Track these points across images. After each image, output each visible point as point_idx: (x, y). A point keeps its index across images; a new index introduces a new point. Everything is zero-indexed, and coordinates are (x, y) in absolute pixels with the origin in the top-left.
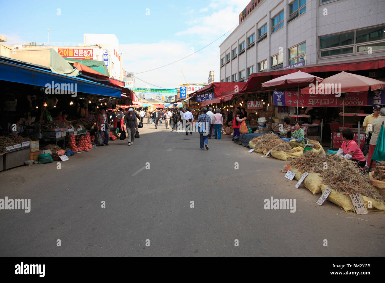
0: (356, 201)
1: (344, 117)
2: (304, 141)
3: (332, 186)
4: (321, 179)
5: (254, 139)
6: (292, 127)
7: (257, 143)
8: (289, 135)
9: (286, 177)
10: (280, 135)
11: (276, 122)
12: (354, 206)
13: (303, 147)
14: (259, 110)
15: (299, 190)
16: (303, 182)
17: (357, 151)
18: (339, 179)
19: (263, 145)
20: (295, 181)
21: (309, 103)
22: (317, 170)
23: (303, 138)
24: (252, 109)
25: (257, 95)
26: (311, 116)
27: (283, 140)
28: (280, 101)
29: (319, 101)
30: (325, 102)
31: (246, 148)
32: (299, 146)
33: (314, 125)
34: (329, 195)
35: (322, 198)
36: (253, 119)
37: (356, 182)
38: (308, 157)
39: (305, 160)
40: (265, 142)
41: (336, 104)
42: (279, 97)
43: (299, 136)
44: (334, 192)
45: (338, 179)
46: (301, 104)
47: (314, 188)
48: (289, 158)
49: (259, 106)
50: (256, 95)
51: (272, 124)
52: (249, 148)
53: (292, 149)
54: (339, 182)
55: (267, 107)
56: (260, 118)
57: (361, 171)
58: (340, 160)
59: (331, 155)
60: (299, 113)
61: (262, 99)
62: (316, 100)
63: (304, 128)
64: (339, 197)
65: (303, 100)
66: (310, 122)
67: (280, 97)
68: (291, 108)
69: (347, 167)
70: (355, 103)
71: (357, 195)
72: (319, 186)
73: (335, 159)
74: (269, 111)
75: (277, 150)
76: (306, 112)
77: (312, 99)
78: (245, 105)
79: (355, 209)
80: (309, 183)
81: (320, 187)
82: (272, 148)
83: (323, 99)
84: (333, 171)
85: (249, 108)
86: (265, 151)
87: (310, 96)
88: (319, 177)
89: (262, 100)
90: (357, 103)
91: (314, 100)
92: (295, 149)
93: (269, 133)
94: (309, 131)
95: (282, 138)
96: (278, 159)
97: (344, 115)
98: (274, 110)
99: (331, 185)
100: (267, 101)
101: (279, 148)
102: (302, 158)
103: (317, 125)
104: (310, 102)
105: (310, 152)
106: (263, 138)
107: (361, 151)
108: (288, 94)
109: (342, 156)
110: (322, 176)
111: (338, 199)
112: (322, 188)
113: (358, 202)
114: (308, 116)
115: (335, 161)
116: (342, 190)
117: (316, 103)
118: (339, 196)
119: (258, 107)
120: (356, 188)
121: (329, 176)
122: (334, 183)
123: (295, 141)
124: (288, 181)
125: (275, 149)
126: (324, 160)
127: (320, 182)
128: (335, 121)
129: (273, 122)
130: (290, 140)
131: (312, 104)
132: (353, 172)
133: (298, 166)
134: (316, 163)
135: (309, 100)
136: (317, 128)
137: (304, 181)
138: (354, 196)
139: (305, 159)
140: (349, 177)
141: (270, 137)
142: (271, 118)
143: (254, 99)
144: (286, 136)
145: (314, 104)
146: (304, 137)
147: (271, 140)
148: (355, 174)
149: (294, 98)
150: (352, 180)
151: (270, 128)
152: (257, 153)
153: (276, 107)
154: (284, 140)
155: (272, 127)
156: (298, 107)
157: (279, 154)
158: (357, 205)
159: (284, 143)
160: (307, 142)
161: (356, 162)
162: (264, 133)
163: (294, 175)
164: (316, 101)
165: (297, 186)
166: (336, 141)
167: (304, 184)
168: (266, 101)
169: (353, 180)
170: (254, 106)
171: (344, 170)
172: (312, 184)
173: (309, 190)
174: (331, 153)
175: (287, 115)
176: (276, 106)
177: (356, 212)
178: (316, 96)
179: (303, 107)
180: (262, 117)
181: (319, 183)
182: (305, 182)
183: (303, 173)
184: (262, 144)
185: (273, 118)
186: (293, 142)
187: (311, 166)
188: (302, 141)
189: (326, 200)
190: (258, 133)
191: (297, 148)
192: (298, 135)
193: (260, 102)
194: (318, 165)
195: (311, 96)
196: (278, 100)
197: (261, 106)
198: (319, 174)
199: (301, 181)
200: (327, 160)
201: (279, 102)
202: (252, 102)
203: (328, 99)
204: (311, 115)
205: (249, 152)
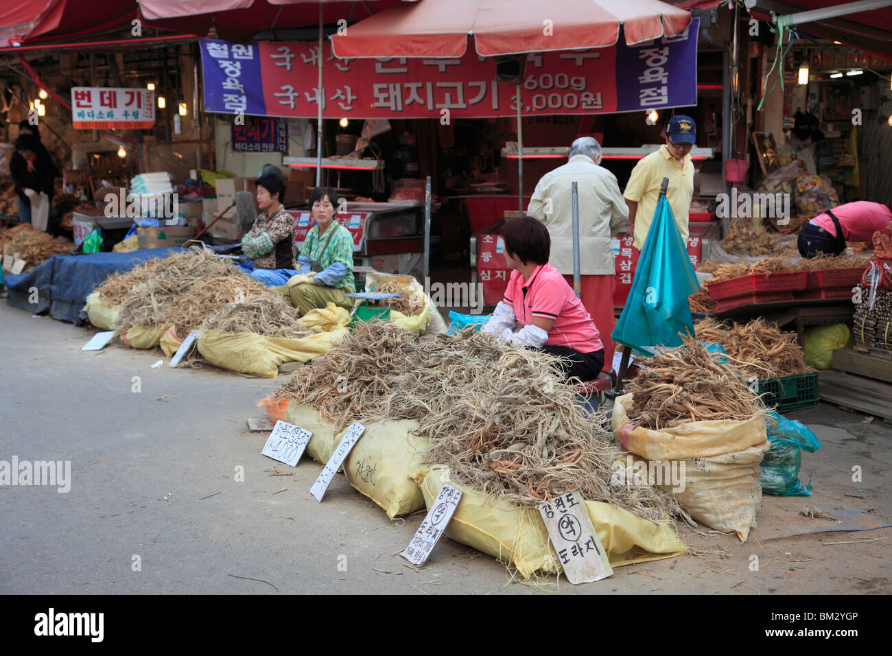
0: (565, 524)
1: (520, 163)
2: (352, 277)
3: (466, 471)
4: (422, 445)
5: (112, 283)
6: (297, 216)
7: (126, 300)
8: (283, 254)
9: (267, 451)
10: (243, 258)
11: (222, 196)
12: (558, 549)
13: (349, 308)
14: (134, 135)
15: (329, 506)
16: (344, 471)
17: (566, 311)
18: (494, 439)
19: (160, 309)
20: (309, 469)
21: (377, 100)
22: (403, 407)
23: (349, 269)
24: (98, 132)
25: (126, 63)
26: (383, 162)
27: (253, 279)
28: (238, 92)
29: (421, 92)
30: (447, 96)
31: (71, 330)
32: (331, 305)
33: (396, 203)
34: (456, 513)
35: (424, 531)
36: (104, 182)
37: (559, 445)
38: (366, 351)
39: (350, 364)
40: (167, 292)
41: (495, 106)
42: (233, 72)
43: (331, 256)
44: (475, 498)
45: (486, 438)
46: (341, 105)
47: (392, 492)
48: (283, 362)
49: (136, 114)
50: (119, 58)
51: (206, 202)
52: (88, 326)
53: (300, 321)
54: (494, 452)
55: (176, 118)
56: (143, 176)
57: (580, 397)
58: (497, 355)
59: (459, 336)
60: (330, 151)
61: (151, 80)
62: (409, 89)
63: (356, 220)
64: (494, 520)
65: (348, 89)
66: (382, 190)
67: (238, 74)
68: (290, 125)
69: (522, 381)
70: (570, 100)
71: (564, 499)
72: (412, 479)
73: (478, 352)
74: (187, 141)
75: (228, 330)
76: (360, 146)
77: (388, 83)
78: (60, 109)
79: (563, 561)
80: (371, 471)
81: (416, 481)
82: (205, 321)
83: (439, 84)
84: (468, 407)
85: (83, 124)
86: (169, 337)
87: (379, 69)
88: (411, 436)
89: (151, 87)
90: (579, 103)
91: (398, 86)
92: (311, 317)
93: (188, 246)
94: (376, 234)
95: (252, 269)
96: (233, 372)
97: (520, 157)
98: (211, 138)
99: (462, 468)
100: (175, 91)
101: (235, 318)
102: (337, 359)
103: (411, 203)
104: (382, 96)
105: (374, 329)
106: (157, 272)
107: (582, 308)
108: (274, 56)
109: (508, 335)
110: (425, 434)
111: (493, 525)
112: (424, 486)
113: (573, 530)
114: (370, 164)
115: (477, 360)
116: (506, 486)
117: (408, 102)
118: (495, 513)
119: (131, 119)
120: (559, 470)
121: (451, 428)
122: (473, 460)
123: (311, 280)
124: (276, 469)
125: (214, 325)
126: (431, 361)
127: (419, 459)
128: (490, 186)
129: (210, 192)
130: (289, 276)
131: (393, 108)
132: (548, 401)
133: (323, 399)
134: (397, 377)
135: (376, 87)
136: (412, 218)
137: (347, 460)
138: (553, 505)
139: (353, 362)
140: (530, 425)
141: (190, 266)
142: (199, 177)
143: (107, 77)
144: (272, 260)
145: (400, 108)
146: (350, 264)
147: (199, 283)
148: (554, 409)
149: (304, 76)
150: (545, 435)
151: (194, 223)
152: (131, 348)
153: (220, 122)
154: (263, 279)
155: (207, 220)
156: (320, 123)
157: (235, 346)
158: (569, 546)
159: (258, 293)
160: (364, 282)
161: (559, 359)
162: (161, 252)
163: (306, 440)
164: (405, 93)
165: (318, 490)
166: (493, 275)
167: (351, 479)
168: (173, 89)
169: (548, 438)
170: (110, 115)
171: (511, 395)
172: (380, 475)
173: (369, 500)
174: (463, 325)
175: (273, 159)
176: (221, 117)
177: (563, 576)
178: (404, 70)
179: (344, 123)
180: (152, 170)
181: (414, 464)
182: (353, 467)
183: (346, 426)
184: (155, 304)
185: (208, 177)
186: (303, 287)
187: (381, 393)
188: (341, 282)
189: (442, 538)
190: (135, 249)
191: (321, 315)
192: (325, 256)
193: (139, 94)
194: (409, 385)
195: (383, 67)
196: (228, 85)
197: (146, 117)
198: (412, 424)
199: (334, 465)
200: (444, 359)
201: (231, 97)
202: (95, 92)
203: (459, 85)
204: (382, 157)
205: (85, 348)
